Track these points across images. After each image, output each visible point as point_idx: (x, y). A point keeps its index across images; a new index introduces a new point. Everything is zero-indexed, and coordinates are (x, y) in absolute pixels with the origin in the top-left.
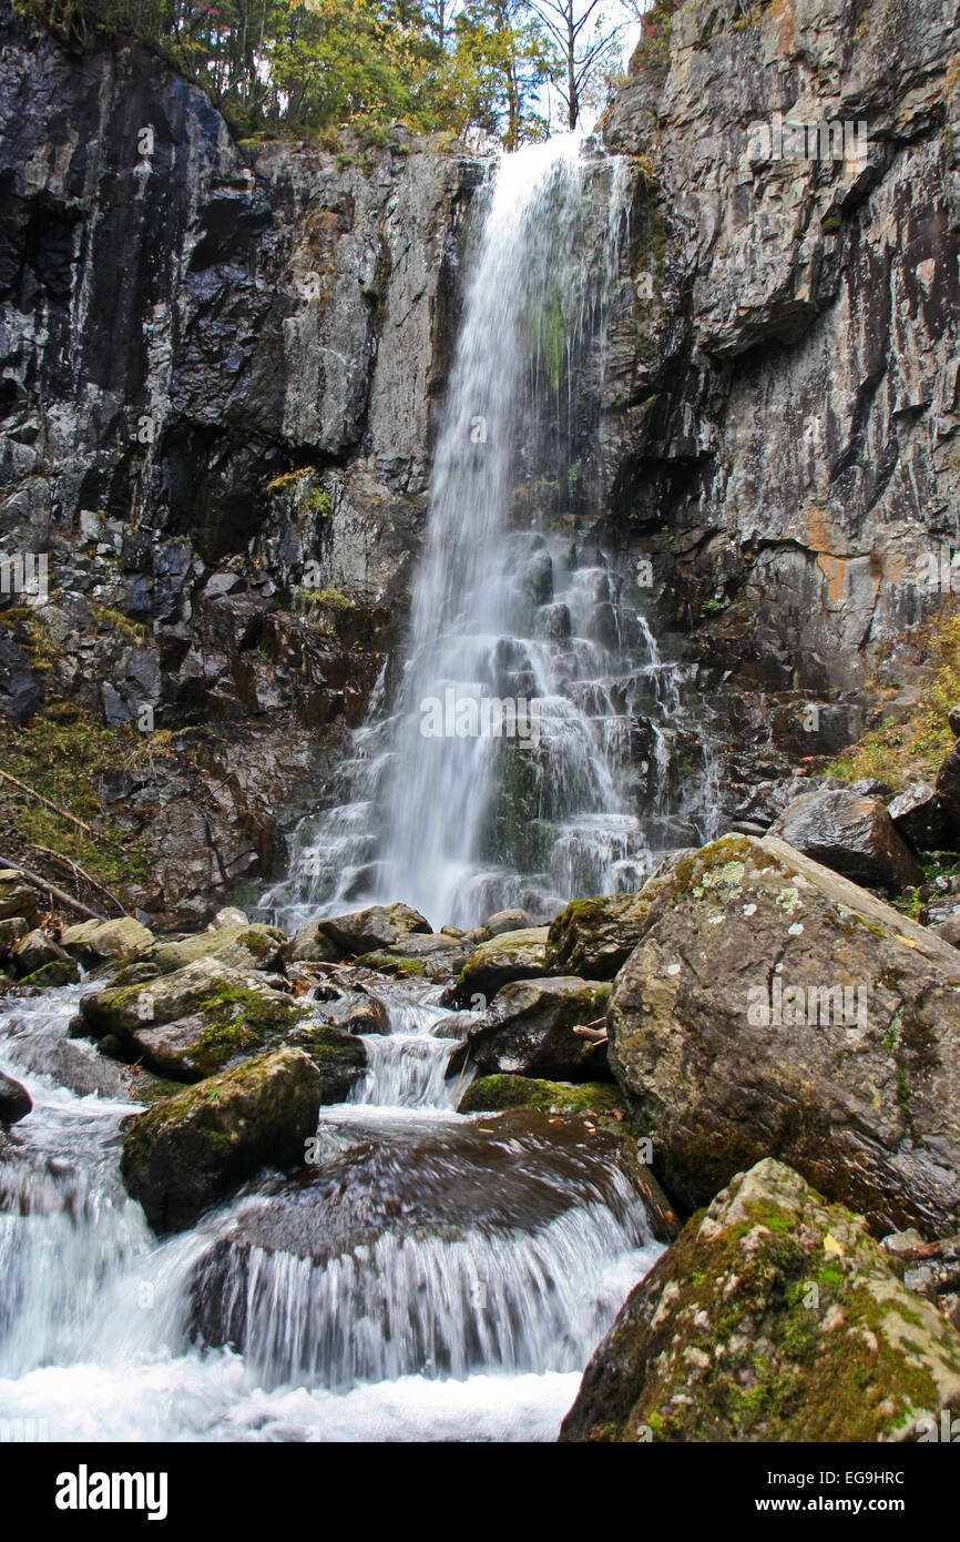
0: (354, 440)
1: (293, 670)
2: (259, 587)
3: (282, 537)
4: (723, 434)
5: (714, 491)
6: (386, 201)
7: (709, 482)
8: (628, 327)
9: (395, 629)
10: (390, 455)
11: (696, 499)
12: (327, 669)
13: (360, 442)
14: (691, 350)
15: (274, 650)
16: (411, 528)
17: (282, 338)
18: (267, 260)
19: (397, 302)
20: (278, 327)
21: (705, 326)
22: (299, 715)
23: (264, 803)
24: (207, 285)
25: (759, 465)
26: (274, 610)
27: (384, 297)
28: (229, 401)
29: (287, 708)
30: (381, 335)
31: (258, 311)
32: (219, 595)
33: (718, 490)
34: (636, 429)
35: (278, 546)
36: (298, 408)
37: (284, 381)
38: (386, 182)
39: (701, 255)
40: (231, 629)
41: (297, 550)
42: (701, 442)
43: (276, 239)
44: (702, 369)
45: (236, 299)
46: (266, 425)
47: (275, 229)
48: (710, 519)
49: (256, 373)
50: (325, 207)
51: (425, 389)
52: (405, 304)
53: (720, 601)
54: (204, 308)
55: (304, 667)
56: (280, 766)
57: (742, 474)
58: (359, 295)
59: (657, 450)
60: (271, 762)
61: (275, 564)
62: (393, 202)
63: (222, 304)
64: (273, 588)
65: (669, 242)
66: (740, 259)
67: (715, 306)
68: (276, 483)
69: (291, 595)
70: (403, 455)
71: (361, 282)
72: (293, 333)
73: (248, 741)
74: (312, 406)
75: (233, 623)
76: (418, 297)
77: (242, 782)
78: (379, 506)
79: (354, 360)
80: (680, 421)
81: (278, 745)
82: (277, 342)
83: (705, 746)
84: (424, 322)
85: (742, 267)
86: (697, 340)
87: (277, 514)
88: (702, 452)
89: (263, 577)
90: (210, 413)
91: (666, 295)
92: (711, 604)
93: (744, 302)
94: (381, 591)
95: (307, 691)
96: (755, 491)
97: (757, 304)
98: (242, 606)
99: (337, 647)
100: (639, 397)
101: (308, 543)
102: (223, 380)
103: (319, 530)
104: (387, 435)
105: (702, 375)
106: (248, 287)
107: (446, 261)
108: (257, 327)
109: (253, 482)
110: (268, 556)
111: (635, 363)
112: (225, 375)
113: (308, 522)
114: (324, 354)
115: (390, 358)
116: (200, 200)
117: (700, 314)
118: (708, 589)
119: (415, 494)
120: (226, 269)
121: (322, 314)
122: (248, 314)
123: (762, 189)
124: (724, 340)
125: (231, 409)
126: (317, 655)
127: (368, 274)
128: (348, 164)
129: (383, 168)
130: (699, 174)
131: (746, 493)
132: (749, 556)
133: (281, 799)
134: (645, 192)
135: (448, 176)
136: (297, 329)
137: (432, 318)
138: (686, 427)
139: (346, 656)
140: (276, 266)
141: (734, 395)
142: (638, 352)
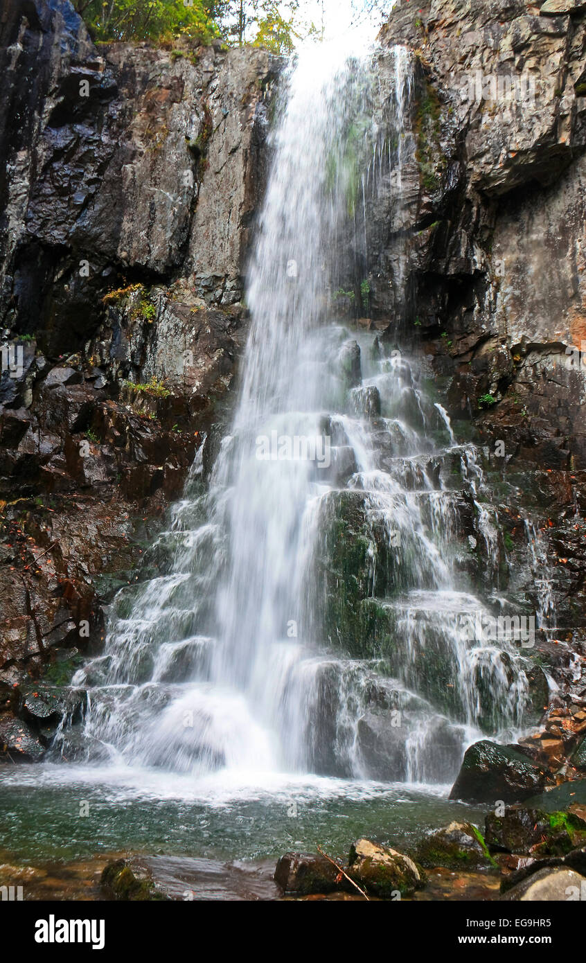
0: (177, 262)
1: (118, 449)
2: (92, 380)
3: (113, 340)
4: (490, 259)
5: (486, 303)
6: (209, 83)
7: (481, 296)
8: (413, 167)
9: (212, 413)
10: (208, 273)
11: (471, 310)
12: (149, 447)
13: (182, 265)
14: (466, 188)
15: (101, 433)
16: (225, 330)
17: (121, 180)
18: (111, 122)
19: (216, 155)
20: (119, 171)
21: (477, 168)
22: (122, 490)
23: (84, 572)
24: (61, 138)
25: (524, 282)
26: (104, 400)
27: (205, 153)
28: (74, 227)
29: (111, 482)
30: (202, 181)
31: (102, 158)
32: (57, 386)
33: (490, 303)
34: (422, 248)
35: (110, 346)
36: (132, 235)
37: (121, 214)
38: (210, 69)
39: (472, 115)
40: (66, 414)
41: (126, 350)
42: (475, 262)
43: (120, 108)
44: (475, 203)
45: (85, 149)
46: (104, 248)
47: (119, 100)
48: (484, 326)
49: (97, 207)
50: (160, 87)
51: (238, 220)
52: (222, 157)
53: (494, 395)
54: (58, 154)
55: (127, 447)
56: (101, 536)
57: (509, 290)
58: (185, 148)
59: (439, 266)
60: (93, 531)
61: (107, 361)
62: (214, 84)
63: (73, 152)
64: (104, 381)
65: (443, 107)
66: (507, 116)
67: (487, 151)
68: (110, 295)
69: (119, 388)
70: (219, 274)
71: (188, 138)
72: (130, 176)
73: (73, 511)
74: (143, 233)
75: (67, 409)
76: (234, 150)
77: (64, 550)
78: (197, 313)
79: (180, 198)
80: (457, 244)
81: (101, 516)
82: (118, 182)
83: (527, 521)
84: (239, 168)
85: (510, 121)
86: (471, 180)
87: (110, 321)
88: (476, 270)
89: (96, 372)
90: (57, 235)
91: (443, 144)
92: (487, 397)
93: (513, 147)
94: (198, 384)
95: (130, 467)
96: (521, 303)
97: (525, 147)
98: (76, 395)
99: (157, 429)
100: (424, 223)
101: (135, 345)
102: (70, 210)
103: (145, 335)
104: (205, 258)
105: (475, 209)
106: (95, 141)
107: (257, 122)
108: (101, 171)
109: (91, 294)
110: (101, 355)
111: (420, 196)
112: (71, 205)
113: (136, 328)
114: (155, 192)
115: (209, 198)
116: (60, 72)
117: (473, 159)
118: (484, 385)
119: (227, 304)
120: (79, 127)
121: (155, 162)
122: (93, 160)
123: (522, 63)
124: (494, 179)
125: (75, 234)
126: (140, 436)
127: (194, 133)
128: (180, 56)
129: (208, 59)
130: (465, 57)
131: (513, 305)
132: (518, 358)
133: (100, 569)
134: (421, 72)
135: (259, 62)
136: (133, 173)
137: (245, 165)
138: (463, 250)
139: (166, 436)
140: (119, 126)
141: (498, 228)
142: (422, 187)
